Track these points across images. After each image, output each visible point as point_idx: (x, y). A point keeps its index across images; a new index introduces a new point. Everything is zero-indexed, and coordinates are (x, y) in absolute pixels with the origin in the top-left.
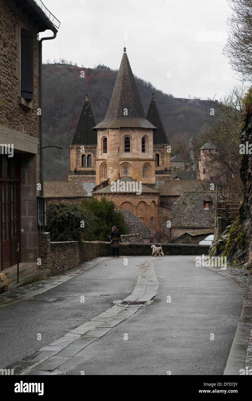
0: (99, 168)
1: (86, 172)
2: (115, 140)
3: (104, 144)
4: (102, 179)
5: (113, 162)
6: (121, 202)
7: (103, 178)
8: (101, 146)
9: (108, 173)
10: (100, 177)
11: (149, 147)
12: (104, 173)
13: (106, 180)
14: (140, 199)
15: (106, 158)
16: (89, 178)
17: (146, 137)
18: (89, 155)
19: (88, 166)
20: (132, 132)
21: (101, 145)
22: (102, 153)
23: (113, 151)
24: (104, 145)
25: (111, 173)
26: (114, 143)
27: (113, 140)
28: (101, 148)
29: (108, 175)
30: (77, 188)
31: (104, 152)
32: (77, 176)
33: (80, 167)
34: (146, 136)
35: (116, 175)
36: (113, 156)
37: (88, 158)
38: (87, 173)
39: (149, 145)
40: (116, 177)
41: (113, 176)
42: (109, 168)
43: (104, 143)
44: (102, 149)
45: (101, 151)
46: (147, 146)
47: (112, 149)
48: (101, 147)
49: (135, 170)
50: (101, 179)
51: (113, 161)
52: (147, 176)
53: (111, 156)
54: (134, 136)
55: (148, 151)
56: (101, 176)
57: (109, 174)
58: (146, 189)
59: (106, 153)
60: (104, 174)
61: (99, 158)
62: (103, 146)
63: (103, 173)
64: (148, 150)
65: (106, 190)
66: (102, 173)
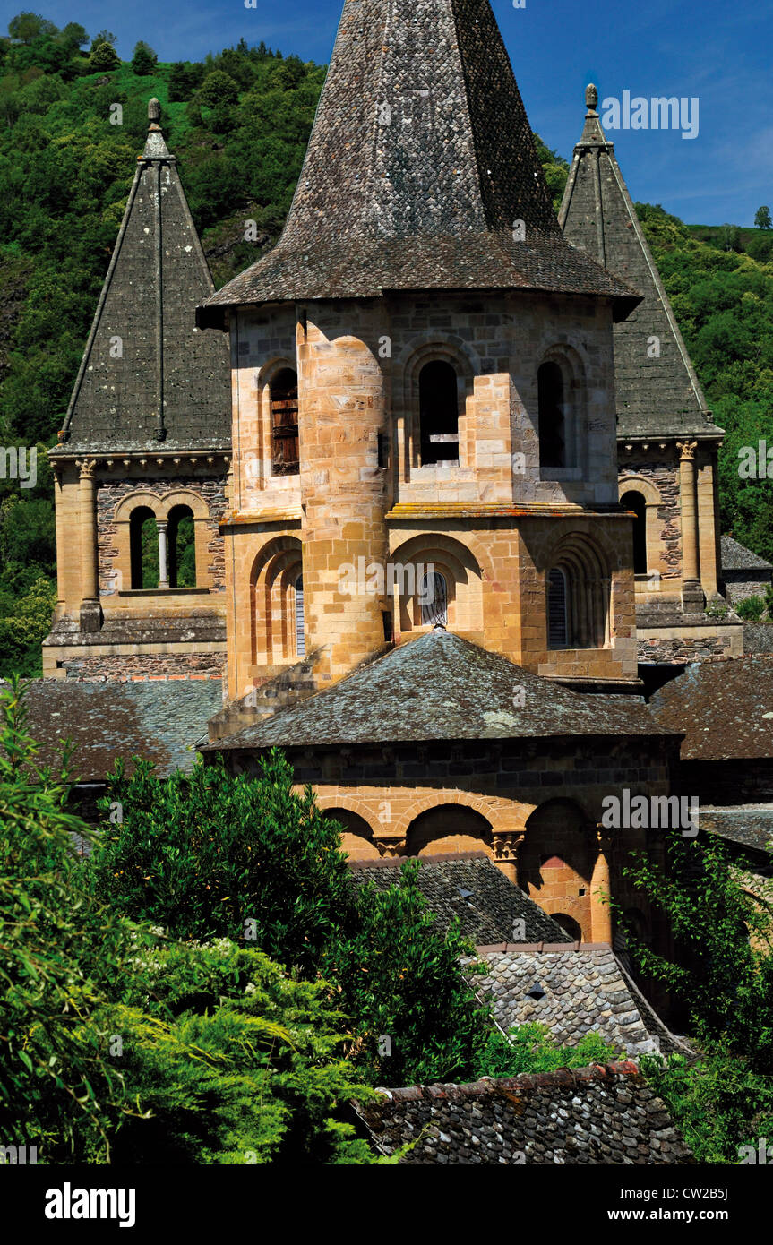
0: (248, 578)
1: (159, 625)
2: (350, 378)
3: (274, 412)
4: (270, 658)
5: (339, 537)
6: (411, 808)
7: (277, 647)
8: (255, 427)
9: (312, 612)
10: (254, 639)
11: (587, 426)
12: (284, 615)
13: (293, 660)
14: (544, 784)
15: (294, 512)
16: (180, 659)
17: (569, 355)
18: (181, 514)
19: (172, 581)
20: (466, 325)
21: (260, 423)
22: (261, 479)
23: (342, 460)
24: (279, 416)
25: (329, 609)
26: (343, 400)
27: (336, 383)
28: (260, 443)
29: (312, 628)
30: (99, 722)
31: (277, 470)
32: (102, 650)
33: (122, 594)
34: (569, 347)
35: (367, 624)
36: (344, 489)
37: (171, 533)
38: (164, 630)
39: (585, 410)
40: (369, 639)
41: (343, 629)
42: (316, 577)
43: (279, 405)
44: (267, 448)
45: (255, 462)
46: (574, 421)
47: (333, 443)
48: (256, 437)
49: (496, 586)
50: (262, 658)
51: (341, 528)
52: (584, 627)
53: (330, 492)
54: (482, 354)
55: (586, 455)
56: (261, 632)
57: (315, 618)
58: (587, 711)
59: (294, 477)
60: (284, 623)
61: (243, 513)
62: (273, 429)
63: (277, 616)
64: (586, 445)
65: (299, 727)
66: (268, 615)
